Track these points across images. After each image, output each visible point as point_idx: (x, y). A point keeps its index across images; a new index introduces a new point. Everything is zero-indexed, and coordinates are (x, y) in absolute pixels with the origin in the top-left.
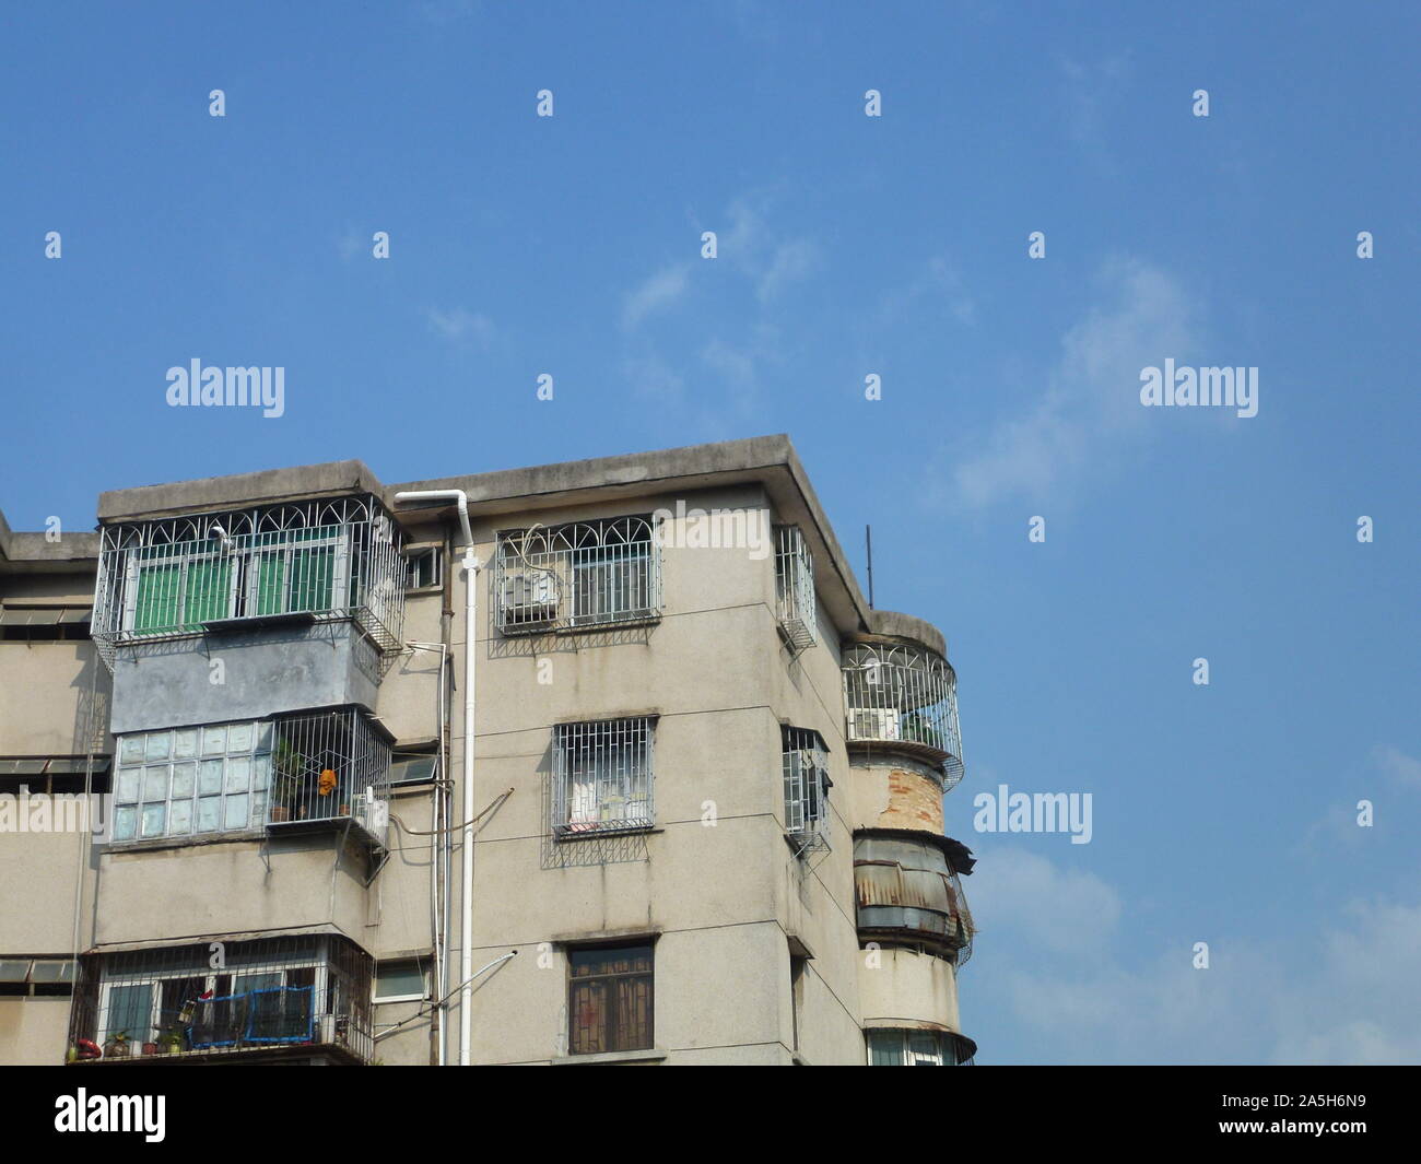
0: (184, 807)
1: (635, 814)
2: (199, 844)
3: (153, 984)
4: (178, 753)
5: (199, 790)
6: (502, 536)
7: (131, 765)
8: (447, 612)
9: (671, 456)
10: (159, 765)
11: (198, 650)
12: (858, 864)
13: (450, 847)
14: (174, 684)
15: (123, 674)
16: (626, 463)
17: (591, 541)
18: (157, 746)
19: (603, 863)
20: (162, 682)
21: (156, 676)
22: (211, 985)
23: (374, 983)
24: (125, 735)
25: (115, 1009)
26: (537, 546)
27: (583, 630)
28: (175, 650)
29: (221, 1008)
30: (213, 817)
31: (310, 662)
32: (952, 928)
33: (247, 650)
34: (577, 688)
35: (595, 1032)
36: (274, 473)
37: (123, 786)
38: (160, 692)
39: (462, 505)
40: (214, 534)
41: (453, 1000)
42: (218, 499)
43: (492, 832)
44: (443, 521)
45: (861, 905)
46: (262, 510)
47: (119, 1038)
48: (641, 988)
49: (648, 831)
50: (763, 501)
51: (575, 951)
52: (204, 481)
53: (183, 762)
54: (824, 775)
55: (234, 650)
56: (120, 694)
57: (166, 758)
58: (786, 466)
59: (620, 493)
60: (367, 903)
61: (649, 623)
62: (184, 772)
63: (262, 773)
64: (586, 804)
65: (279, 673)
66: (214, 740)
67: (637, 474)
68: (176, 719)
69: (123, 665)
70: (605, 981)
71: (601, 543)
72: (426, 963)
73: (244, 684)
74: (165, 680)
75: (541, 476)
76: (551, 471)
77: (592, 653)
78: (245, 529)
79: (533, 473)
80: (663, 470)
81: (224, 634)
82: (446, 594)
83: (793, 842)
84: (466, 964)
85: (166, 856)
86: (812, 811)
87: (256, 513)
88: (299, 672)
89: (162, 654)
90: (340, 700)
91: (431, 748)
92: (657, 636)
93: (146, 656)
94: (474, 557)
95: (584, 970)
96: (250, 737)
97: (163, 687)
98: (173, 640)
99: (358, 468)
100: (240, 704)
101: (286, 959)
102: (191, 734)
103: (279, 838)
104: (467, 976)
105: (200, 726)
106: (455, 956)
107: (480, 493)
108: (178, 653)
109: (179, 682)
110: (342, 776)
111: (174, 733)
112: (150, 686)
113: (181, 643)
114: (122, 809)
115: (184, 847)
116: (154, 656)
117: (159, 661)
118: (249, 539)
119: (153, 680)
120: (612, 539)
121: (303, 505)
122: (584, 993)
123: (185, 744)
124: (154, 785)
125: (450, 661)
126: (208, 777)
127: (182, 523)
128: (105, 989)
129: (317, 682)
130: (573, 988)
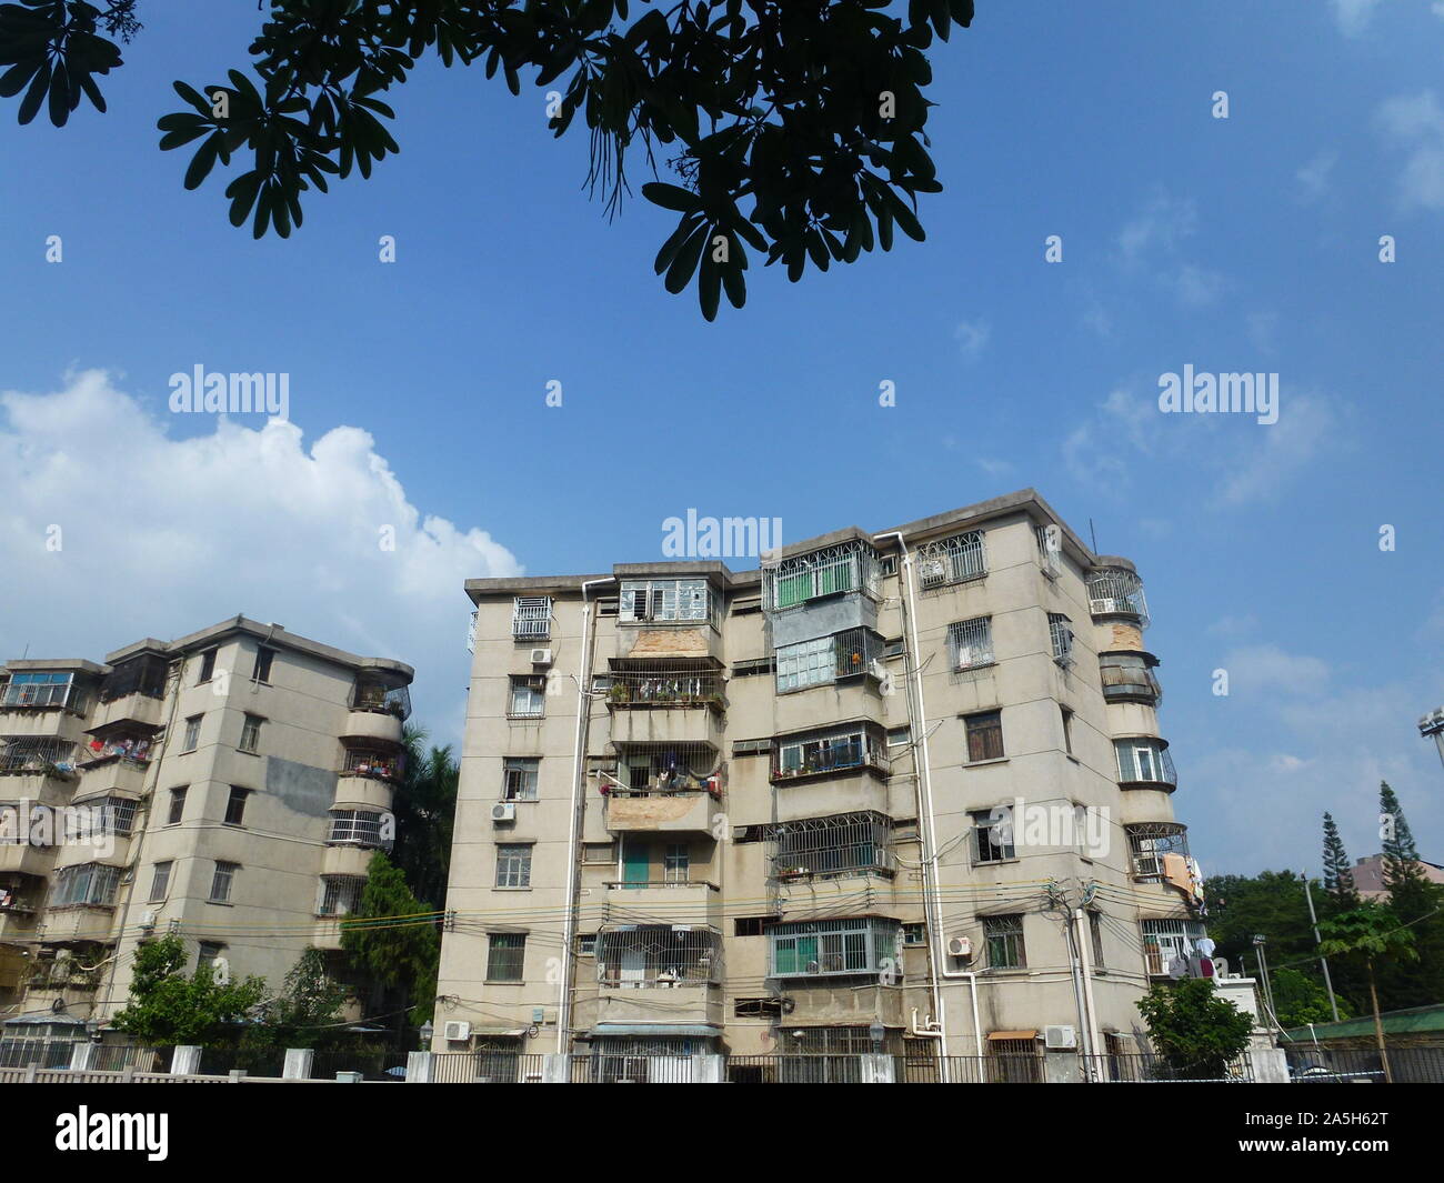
0: (804, 674)
1: (987, 658)
2: (811, 689)
3: (800, 747)
4: (800, 653)
5: (809, 667)
6: (919, 548)
7: (783, 660)
8: (901, 583)
9: (983, 505)
10: (793, 659)
11: (803, 611)
12: (1101, 668)
13: (912, 680)
14: (795, 626)
15: (776, 624)
16: (965, 510)
17: (955, 545)
18: (790, 652)
19: (975, 681)
20: (791, 626)
21: (788, 623)
22: (821, 745)
23: (888, 739)
24: (780, 648)
25: (785, 758)
26: (933, 551)
27: (957, 583)
28: (795, 612)
29: (826, 753)
30: (815, 677)
31: (846, 611)
32: (1149, 691)
33: (821, 608)
34: (957, 609)
35: (980, 751)
36: (824, 536)
37: (782, 669)
38: (790, 629)
39: (900, 538)
40: (803, 564)
41: (920, 742)
42: (804, 549)
43: (927, 672)
44: (894, 545)
45: (1105, 686)
46: (820, 552)
47: (789, 769)
48: (997, 731)
49: (992, 665)
50: (1027, 517)
51: (969, 718)
52: (798, 544)
53: (802, 656)
54: (1070, 632)
55: (816, 609)
56: (777, 632)
57: (796, 655)
58: (1034, 501)
59: (964, 524)
60: (881, 706)
61: (983, 576)
62: (803, 661)
63: (832, 658)
64: (965, 657)
65: (834, 616)
66: (813, 646)
67: (970, 514)
68: (798, 640)
69: (776, 620)
70: (982, 730)
71: (959, 544)
72: (908, 728)
73: (821, 623)
74: (792, 624)
75: (931, 522)
76: (934, 518)
77: (961, 592)
78: (815, 560)
79: (927, 520)
80: (981, 511)
81: (812, 603)
82: (899, 575)
83: (1058, 662)
84: (923, 727)
85: (799, 695)
86: (1065, 649)
87: (818, 553)
88: (842, 616)
89: (790, 614)
90: (859, 625)
91: (900, 640)
92: (987, 581)
93: (784, 616)
94: (909, 558)
95: (973, 725)
96: (826, 644)
98: (793, 608)
99: (856, 530)
100: (821, 631)
101: (849, 732)
102: (804, 645)
103: (842, 683)
104: (924, 732)
105: (807, 641)
106: (919, 725)
107: (907, 532)
109: (797, 624)
110: (862, 656)
111: (797, 645)
112: (786, 628)
113: (797, 609)
114: (782, 678)
115: (806, 690)
116: (787, 615)
117: (789, 617)
118: (817, 564)
119: (787, 625)
120: (963, 543)
121: (835, 547)
122: (974, 735)
123: (802, 649)
124: (792, 667)
125: (903, 604)
126: (812, 662)
127: (791, 561)
128: (782, 749)
129: (849, 618)
130: (969, 734)
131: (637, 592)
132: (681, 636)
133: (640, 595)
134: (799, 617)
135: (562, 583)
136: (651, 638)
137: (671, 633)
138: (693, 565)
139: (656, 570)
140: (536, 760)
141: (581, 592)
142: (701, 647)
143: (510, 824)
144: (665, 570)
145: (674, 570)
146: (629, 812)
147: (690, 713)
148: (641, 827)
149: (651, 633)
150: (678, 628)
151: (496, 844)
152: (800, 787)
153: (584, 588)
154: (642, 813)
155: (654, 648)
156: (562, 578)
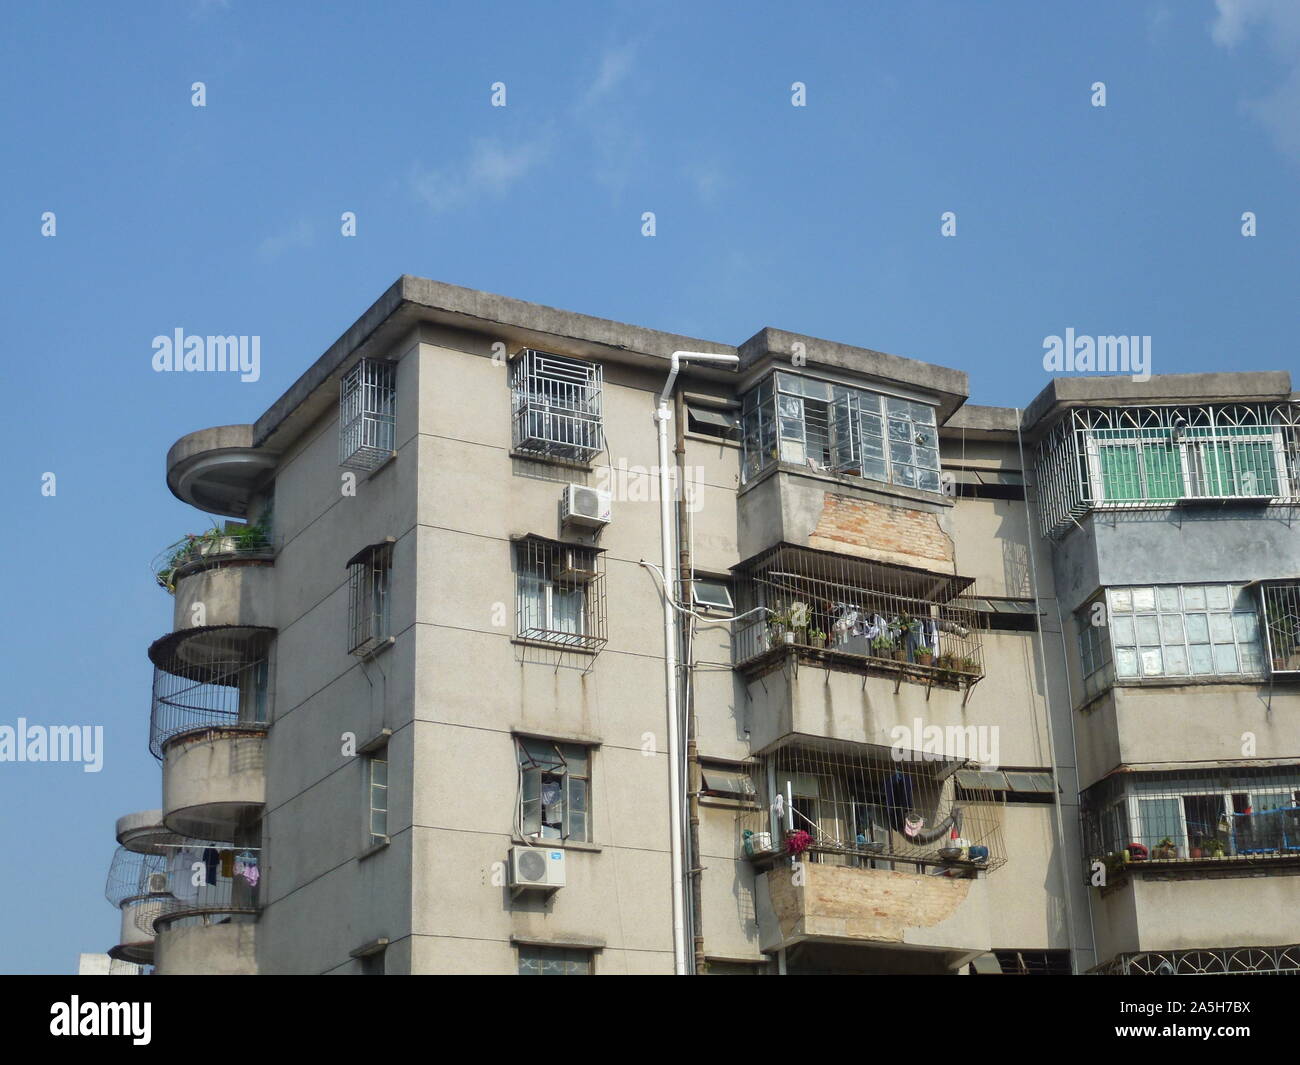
0: (1178, 651)
2: (1202, 684)
3: (1177, 796)
4: (1164, 606)
5: (1189, 639)
7: (1123, 614)
10: (1147, 614)
11: (1169, 520)
14: (1152, 547)
15: (1104, 536)
18: (1145, 598)
20: (1140, 545)
21: (1134, 539)
22: (1228, 802)
24: (1113, 587)
25: (1145, 818)
28: (1148, 519)
29: (1242, 820)
30: (1205, 662)
33: (1213, 523)
36: (1214, 376)
37: (1118, 630)
38: (1140, 553)
46: (1215, 406)
47: (1170, 844)
53: (1167, 613)
55: (1201, 522)
56: (1104, 553)
57: (1155, 609)
62: (1172, 623)
63: (1244, 629)
65: (1246, 545)
66: (1195, 598)
68: (1158, 577)
69: (1103, 528)
73: (1214, 553)
74: (1143, 543)
78: (1204, 421)
81: (1190, 509)
85: (1173, 692)
87: (1211, 409)
88: (1263, 546)
89: (1136, 521)
93: (1122, 522)
96: (1226, 598)
97: (1142, 549)
98: (1145, 510)
100: (1215, 569)
101: (1291, 783)
102: (1171, 591)
103: (1277, 683)
105: (1180, 584)
108: (1151, 521)
109: (1156, 546)
111: (1156, 588)
112: (1130, 548)
113: (1152, 513)
114: (1121, 650)
115: (1188, 685)
116: (1129, 522)
117: (1135, 527)
118: (1210, 431)
119: (1132, 542)
121: (1251, 405)
123: (1169, 599)
124: (1146, 632)
126: (1194, 628)
127: (1145, 411)
128: (1132, 802)
131: (808, 402)
132: (903, 520)
133: (816, 411)
134: (1158, 530)
135: (626, 341)
136: (849, 512)
137: (884, 512)
138: (919, 370)
139: (851, 362)
140: (584, 750)
141: (666, 372)
142: (938, 552)
143: (543, 897)
144: (868, 367)
145: (884, 370)
146: (845, 898)
147: (937, 693)
148: (870, 935)
149: (847, 502)
150: (896, 502)
151: (515, 943)
152: (1191, 882)
153: (676, 366)
154: (869, 903)
155: (855, 536)
156: (625, 328)
